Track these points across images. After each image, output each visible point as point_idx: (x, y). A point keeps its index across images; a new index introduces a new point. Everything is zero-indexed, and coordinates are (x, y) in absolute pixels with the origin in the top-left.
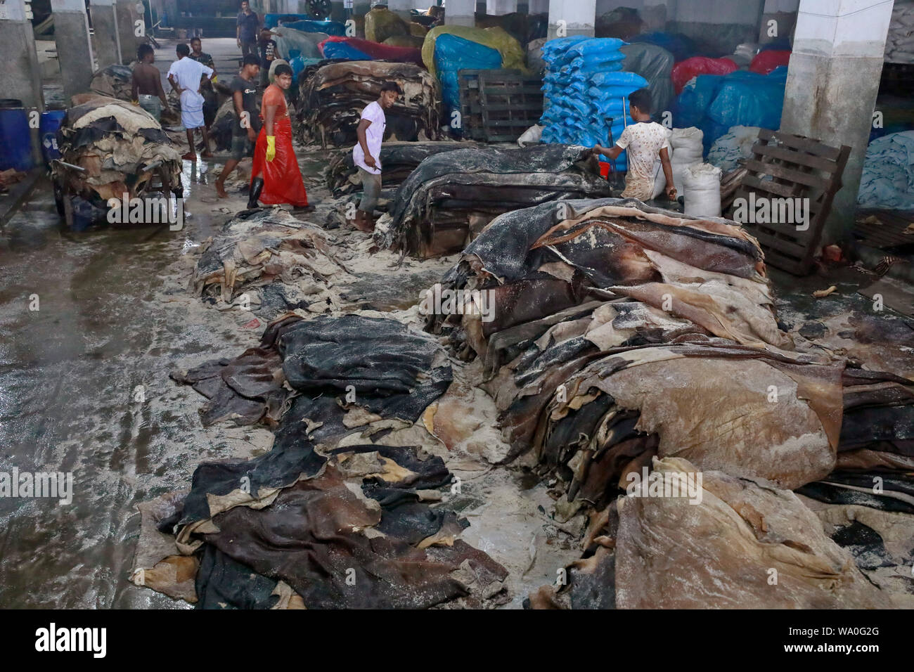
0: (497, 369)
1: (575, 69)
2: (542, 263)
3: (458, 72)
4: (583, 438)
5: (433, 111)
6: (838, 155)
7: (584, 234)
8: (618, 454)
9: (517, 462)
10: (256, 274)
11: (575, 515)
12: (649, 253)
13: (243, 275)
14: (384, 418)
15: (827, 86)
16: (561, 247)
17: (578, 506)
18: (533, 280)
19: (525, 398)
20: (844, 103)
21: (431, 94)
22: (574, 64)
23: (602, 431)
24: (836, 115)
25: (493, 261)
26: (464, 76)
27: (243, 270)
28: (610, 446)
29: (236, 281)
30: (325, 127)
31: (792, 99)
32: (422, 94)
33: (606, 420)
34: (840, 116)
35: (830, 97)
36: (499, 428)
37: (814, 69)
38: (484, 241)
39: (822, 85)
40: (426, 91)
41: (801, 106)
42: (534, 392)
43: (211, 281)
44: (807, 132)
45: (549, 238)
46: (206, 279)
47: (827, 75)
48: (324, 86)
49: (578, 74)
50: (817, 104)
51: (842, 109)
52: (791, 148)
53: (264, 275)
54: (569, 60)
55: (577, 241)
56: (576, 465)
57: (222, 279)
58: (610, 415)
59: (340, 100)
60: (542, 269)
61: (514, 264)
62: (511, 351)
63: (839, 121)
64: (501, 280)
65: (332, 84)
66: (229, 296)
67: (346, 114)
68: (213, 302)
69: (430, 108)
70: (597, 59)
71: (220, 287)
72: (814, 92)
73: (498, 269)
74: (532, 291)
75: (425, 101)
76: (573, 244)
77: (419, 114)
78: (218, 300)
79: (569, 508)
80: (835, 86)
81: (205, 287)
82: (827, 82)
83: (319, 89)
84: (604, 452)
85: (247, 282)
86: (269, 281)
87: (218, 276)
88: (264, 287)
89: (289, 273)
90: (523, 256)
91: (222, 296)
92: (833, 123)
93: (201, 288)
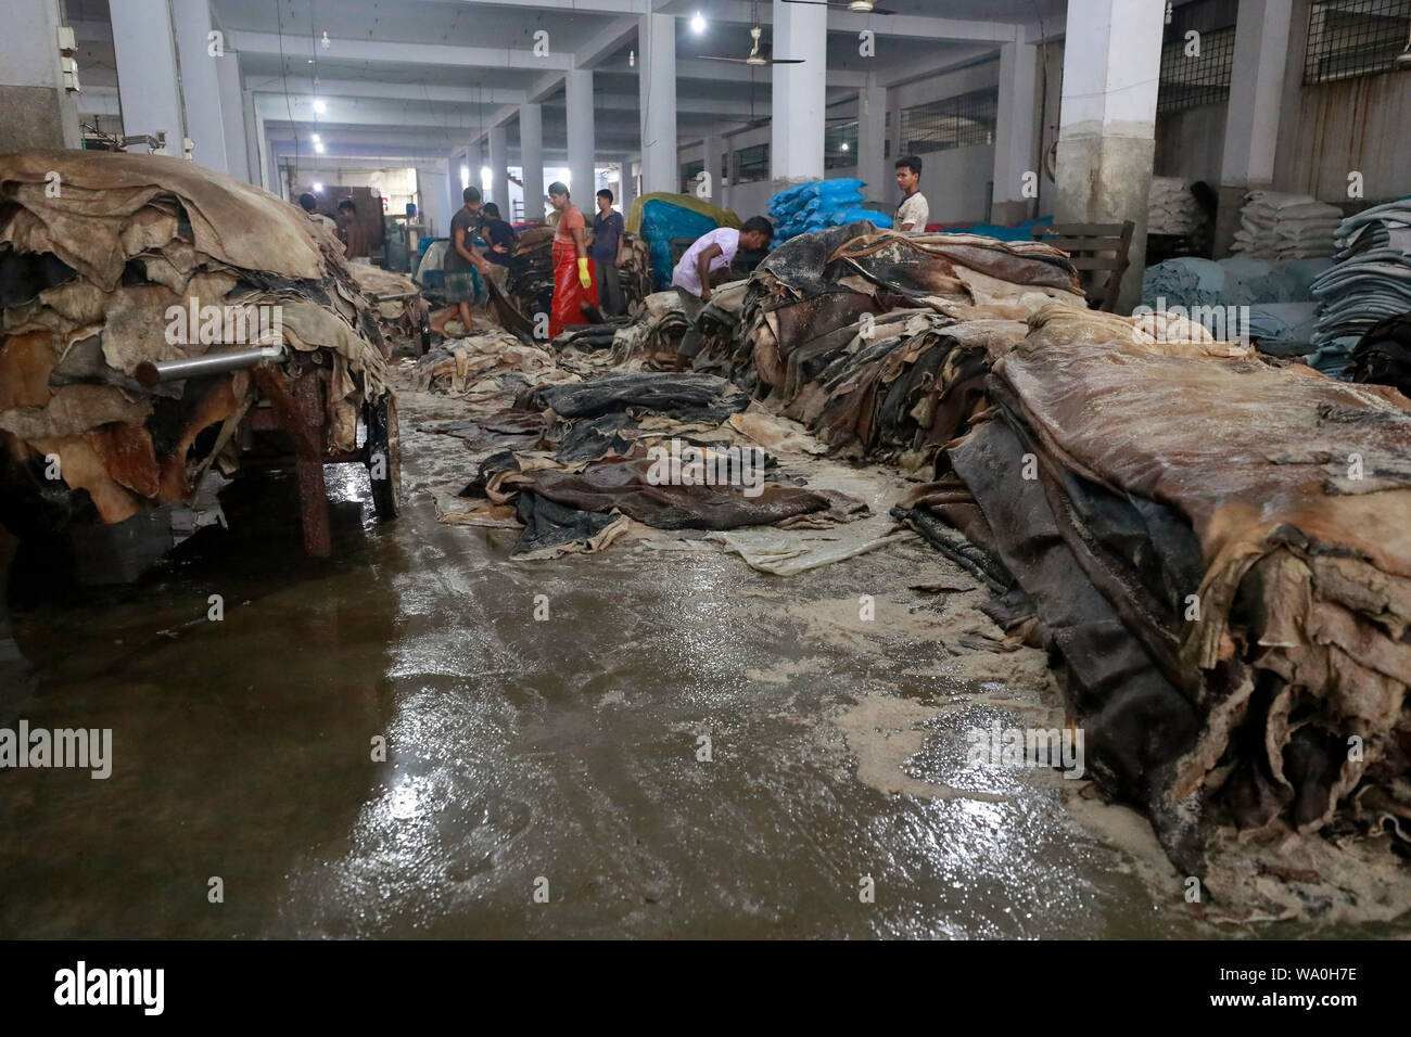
0: (801, 387)
1: (811, 212)
2: (841, 276)
3: (670, 242)
4: (928, 378)
5: (645, 278)
6: (1120, 232)
7: (888, 250)
8: (967, 388)
9: (841, 453)
10: (492, 363)
11: (923, 465)
12: (957, 269)
13: (478, 363)
14: (683, 423)
15: (1100, 167)
16: (862, 261)
17: (926, 453)
18: (834, 294)
19: (840, 397)
20: (1119, 186)
21: (643, 260)
22: (809, 207)
23: (948, 368)
24: (1113, 199)
25: (789, 274)
26: (678, 245)
27: (477, 359)
28: (958, 382)
29: (470, 371)
30: (521, 298)
31: (1064, 190)
32: (633, 259)
33: (950, 358)
34: (1117, 199)
35: (1106, 176)
36: (814, 435)
37: (1085, 152)
38: (776, 257)
39: (1096, 167)
40: (638, 256)
41: (1075, 193)
42: (851, 389)
43: (441, 371)
44: (1084, 219)
45: (847, 249)
46: (435, 370)
47: (1100, 155)
48: (520, 252)
49: (815, 217)
50: (1092, 188)
51: (1118, 192)
52: (1069, 237)
53: (502, 363)
54: (801, 206)
55: (879, 255)
56: (920, 412)
57: (453, 369)
58: (954, 353)
59: (539, 267)
60: (842, 282)
61: (813, 275)
62: (816, 363)
63: (1116, 206)
64: (798, 294)
65: (530, 249)
66: (461, 387)
67: (546, 284)
68: (444, 392)
69: (642, 276)
70: (835, 200)
71: (450, 379)
72: (1088, 176)
73: (796, 281)
74: (833, 304)
75: (636, 268)
76: (875, 258)
77: (629, 283)
78: (449, 390)
79: (915, 460)
80: (1110, 167)
81: (434, 378)
82: (1100, 162)
83: (514, 255)
84: (951, 392)
85: (482, 372)
86: (507, 371)
87: (448, 366)
88: (503, 376)
89: (529, 362)
90: (821, 268)
91: (454, 387)
92: (1110, 207)
93: (427, 381)
